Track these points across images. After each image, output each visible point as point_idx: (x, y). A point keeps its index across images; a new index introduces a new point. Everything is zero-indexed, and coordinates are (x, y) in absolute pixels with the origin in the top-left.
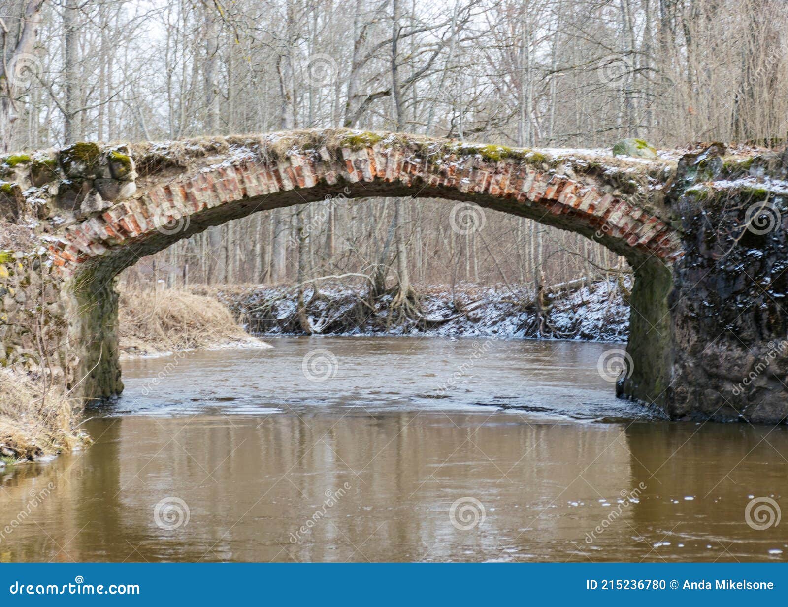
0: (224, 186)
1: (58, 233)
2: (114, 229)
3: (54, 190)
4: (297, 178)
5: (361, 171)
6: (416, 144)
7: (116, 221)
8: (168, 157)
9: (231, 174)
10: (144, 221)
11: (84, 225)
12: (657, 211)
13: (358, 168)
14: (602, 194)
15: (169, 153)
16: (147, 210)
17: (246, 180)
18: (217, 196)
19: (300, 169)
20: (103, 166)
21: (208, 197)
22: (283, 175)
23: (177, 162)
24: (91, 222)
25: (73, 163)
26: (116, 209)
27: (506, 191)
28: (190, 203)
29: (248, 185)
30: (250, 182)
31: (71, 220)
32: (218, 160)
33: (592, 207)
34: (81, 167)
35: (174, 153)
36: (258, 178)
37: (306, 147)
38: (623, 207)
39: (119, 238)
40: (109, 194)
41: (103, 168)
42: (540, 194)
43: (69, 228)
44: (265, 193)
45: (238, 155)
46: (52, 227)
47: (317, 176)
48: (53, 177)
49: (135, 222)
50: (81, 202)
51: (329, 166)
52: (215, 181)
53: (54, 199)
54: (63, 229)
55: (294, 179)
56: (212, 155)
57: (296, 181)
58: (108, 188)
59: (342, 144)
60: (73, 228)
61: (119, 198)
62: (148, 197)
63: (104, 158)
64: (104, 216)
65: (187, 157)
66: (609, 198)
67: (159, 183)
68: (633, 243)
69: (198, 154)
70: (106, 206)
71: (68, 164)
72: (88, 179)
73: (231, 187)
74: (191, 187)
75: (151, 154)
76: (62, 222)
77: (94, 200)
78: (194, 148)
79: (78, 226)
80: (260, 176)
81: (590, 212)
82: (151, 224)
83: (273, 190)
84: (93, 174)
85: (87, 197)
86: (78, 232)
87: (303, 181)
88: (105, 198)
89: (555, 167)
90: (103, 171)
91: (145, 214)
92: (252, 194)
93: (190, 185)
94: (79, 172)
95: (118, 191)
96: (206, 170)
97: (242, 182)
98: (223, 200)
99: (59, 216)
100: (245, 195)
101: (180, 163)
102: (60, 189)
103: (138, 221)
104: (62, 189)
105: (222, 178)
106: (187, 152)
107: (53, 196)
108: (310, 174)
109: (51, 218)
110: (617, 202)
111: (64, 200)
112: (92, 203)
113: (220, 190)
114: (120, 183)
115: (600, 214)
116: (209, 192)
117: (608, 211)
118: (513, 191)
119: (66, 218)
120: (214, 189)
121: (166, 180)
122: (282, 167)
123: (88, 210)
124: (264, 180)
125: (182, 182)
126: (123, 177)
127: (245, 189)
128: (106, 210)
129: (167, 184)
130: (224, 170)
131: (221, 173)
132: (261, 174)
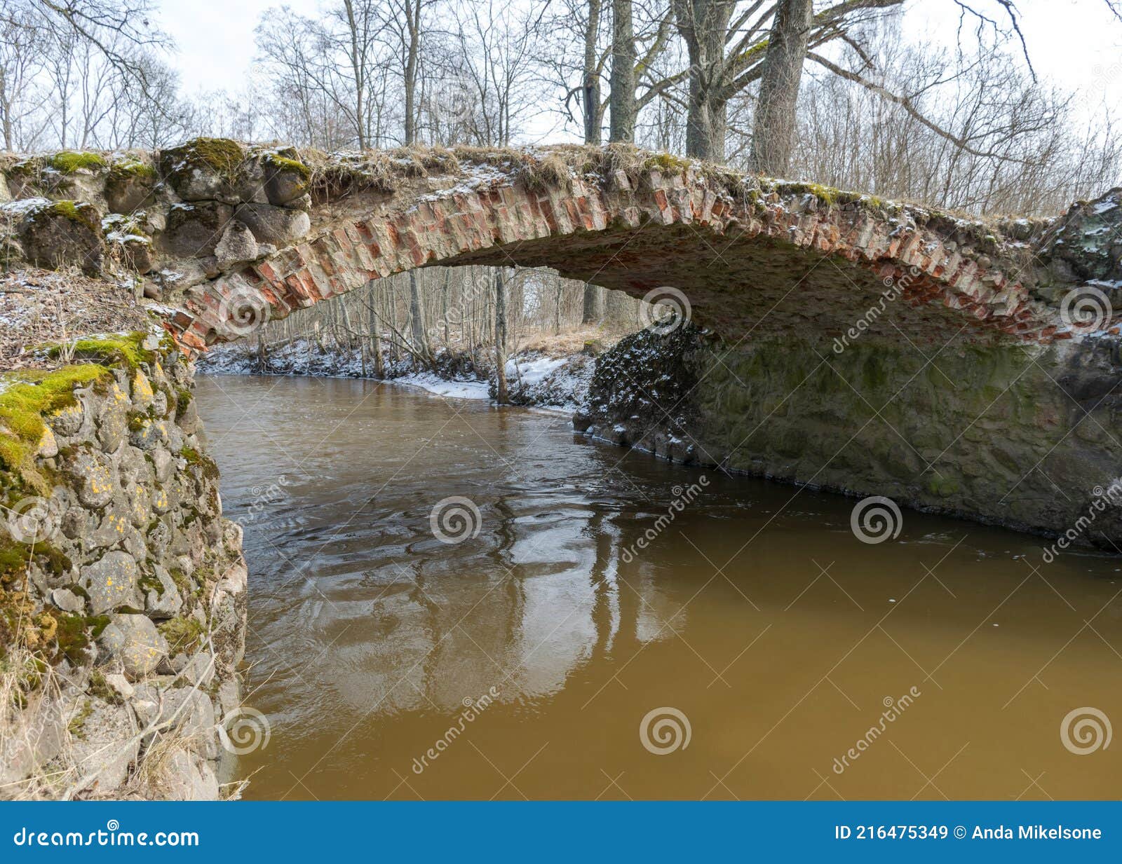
0: (465, 223)
1: (173, 299)
2: (276, 294)
3: (158, 222)
4: (581, 215)
5: (677, 208)
6: (727, 175)
7: (281, 278)
8: (365, 173)
9: (475, 206)
10: (326, 280)
11: (220, 285)
12: (1022, 275)
13: (673, 203)
14: (948, 254)
15: (365, 167)
16: (331, 262)
17: (501, 216)
18: (452, 241)
19: (585, 201)
20: (255, 179)
21: (436, 242)
22: (557, 209)
23: (381, 181)
24: (234, 280)
25: (197, 172)
26: (280, 258)
27: (837, 246)
28: (405, 250)
29: (503, 224)
30: (507, 218)
31: (194, 276)
32: (447, 183)
33: (940, 269)
34: (215, 180)
35: (374, 167)
36: (518, 215)
37: (587, 170)
38: (974, 271)
39: (283, 307)
40: (271, 230)
41: (254, 185)
42: (879, 250)
43: (193, 289)
44: (530, 237)
45: (481, 177)
46: (160, 288)
47: (609, 214)
48: (154, 197)
49: (310, 281)
50: (215, 243)
51: (627, 200)
52: (447, 215)
53: (157, 237)
54: (179, 292)
55: (576, 218)
56: (434, 176)
57: (578, 220)
58: (268, 222)
59: (648, 165)
60: (199, 290)
61: (286, 238)
62: (332, 239)
63: (257, 166)
64: (260, 270)
65: (394, 175)
66: (957, 258)
67: (345, 217)
68: (981, 316)
69: (411, 172)
70: (264, 251)
71: (187, 173)
72: (225, 203)
73: (477, 226)
74: (408, 225)
75: (335, 167)
76: (179, 280)
77: (242, 240)
78: (403, 162)
79: (208, 288)
80: (522, 210)
81: (936, 275)
82: (338, 284)
83: (542, 233)
84: (235, 193)
85: (227, 234)
86: (208, 297)
87: (591, 221)
88: (262, 237)
89: (895, 216)
90: (255, 189)
91: (328, 269)
92: (509, 238)
93: (403, 220)
94: (208, 189)
95: (286, 226)
96: (431, 197)
97: (493, 217)
98: (462, 247)
99: (170, 268)
100: (497, 240)
101: (384, 185)
102: (169, 220)
103: (315, 280)
104: (174, 220)
105: (459, 210)
106: (394, 168)
107: (156, 232)
108: (599, 210)
109: (155, 273)
110: (966, 263)
111: (180, 239)
112: (239, 245)
113: (456, 231)
114: (289, 213)
115: (948, 278)
116: (439, 233)
117: (956, 276)
118: (845, 246)
119: (184, 273)
120: (447, 227)
121: (356, 213)
122: (556, 198)
123: (231, 257)
124: (528, 216)
125: (387, 216)
126: (295, 202)
127: (498, 230)
128: (262, 258)
129: (359, 219)
130: (463, 198)
131: (457, 202)
132: (524, 207)
